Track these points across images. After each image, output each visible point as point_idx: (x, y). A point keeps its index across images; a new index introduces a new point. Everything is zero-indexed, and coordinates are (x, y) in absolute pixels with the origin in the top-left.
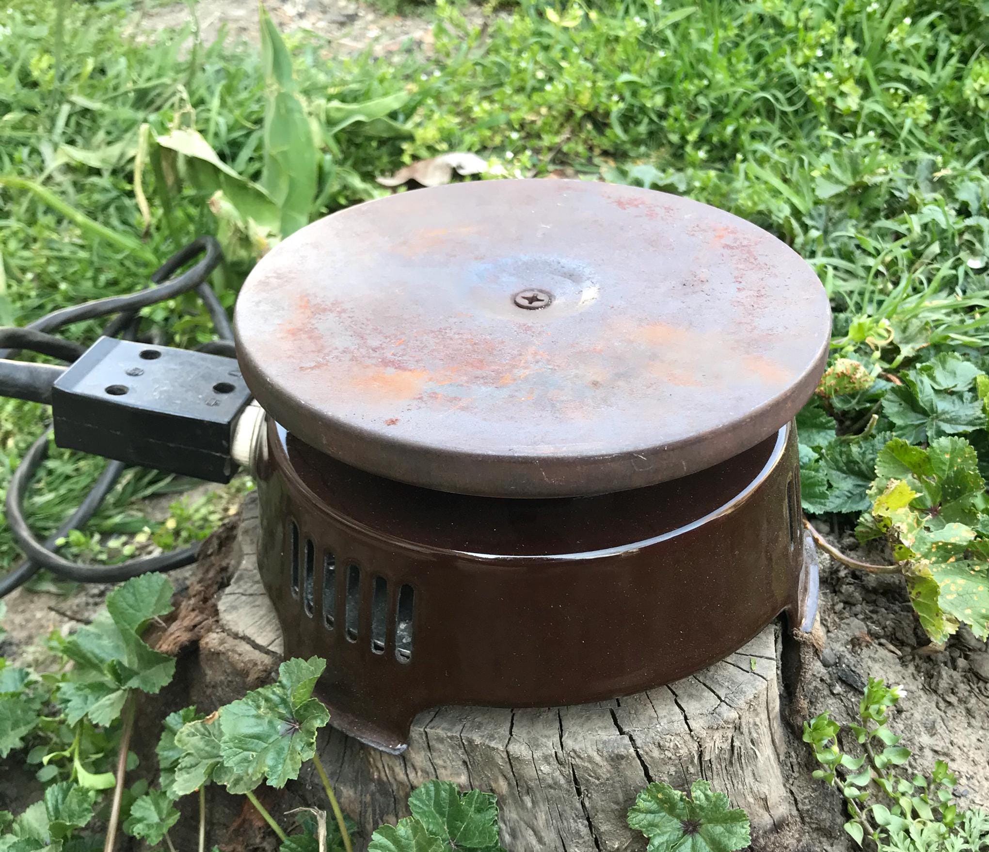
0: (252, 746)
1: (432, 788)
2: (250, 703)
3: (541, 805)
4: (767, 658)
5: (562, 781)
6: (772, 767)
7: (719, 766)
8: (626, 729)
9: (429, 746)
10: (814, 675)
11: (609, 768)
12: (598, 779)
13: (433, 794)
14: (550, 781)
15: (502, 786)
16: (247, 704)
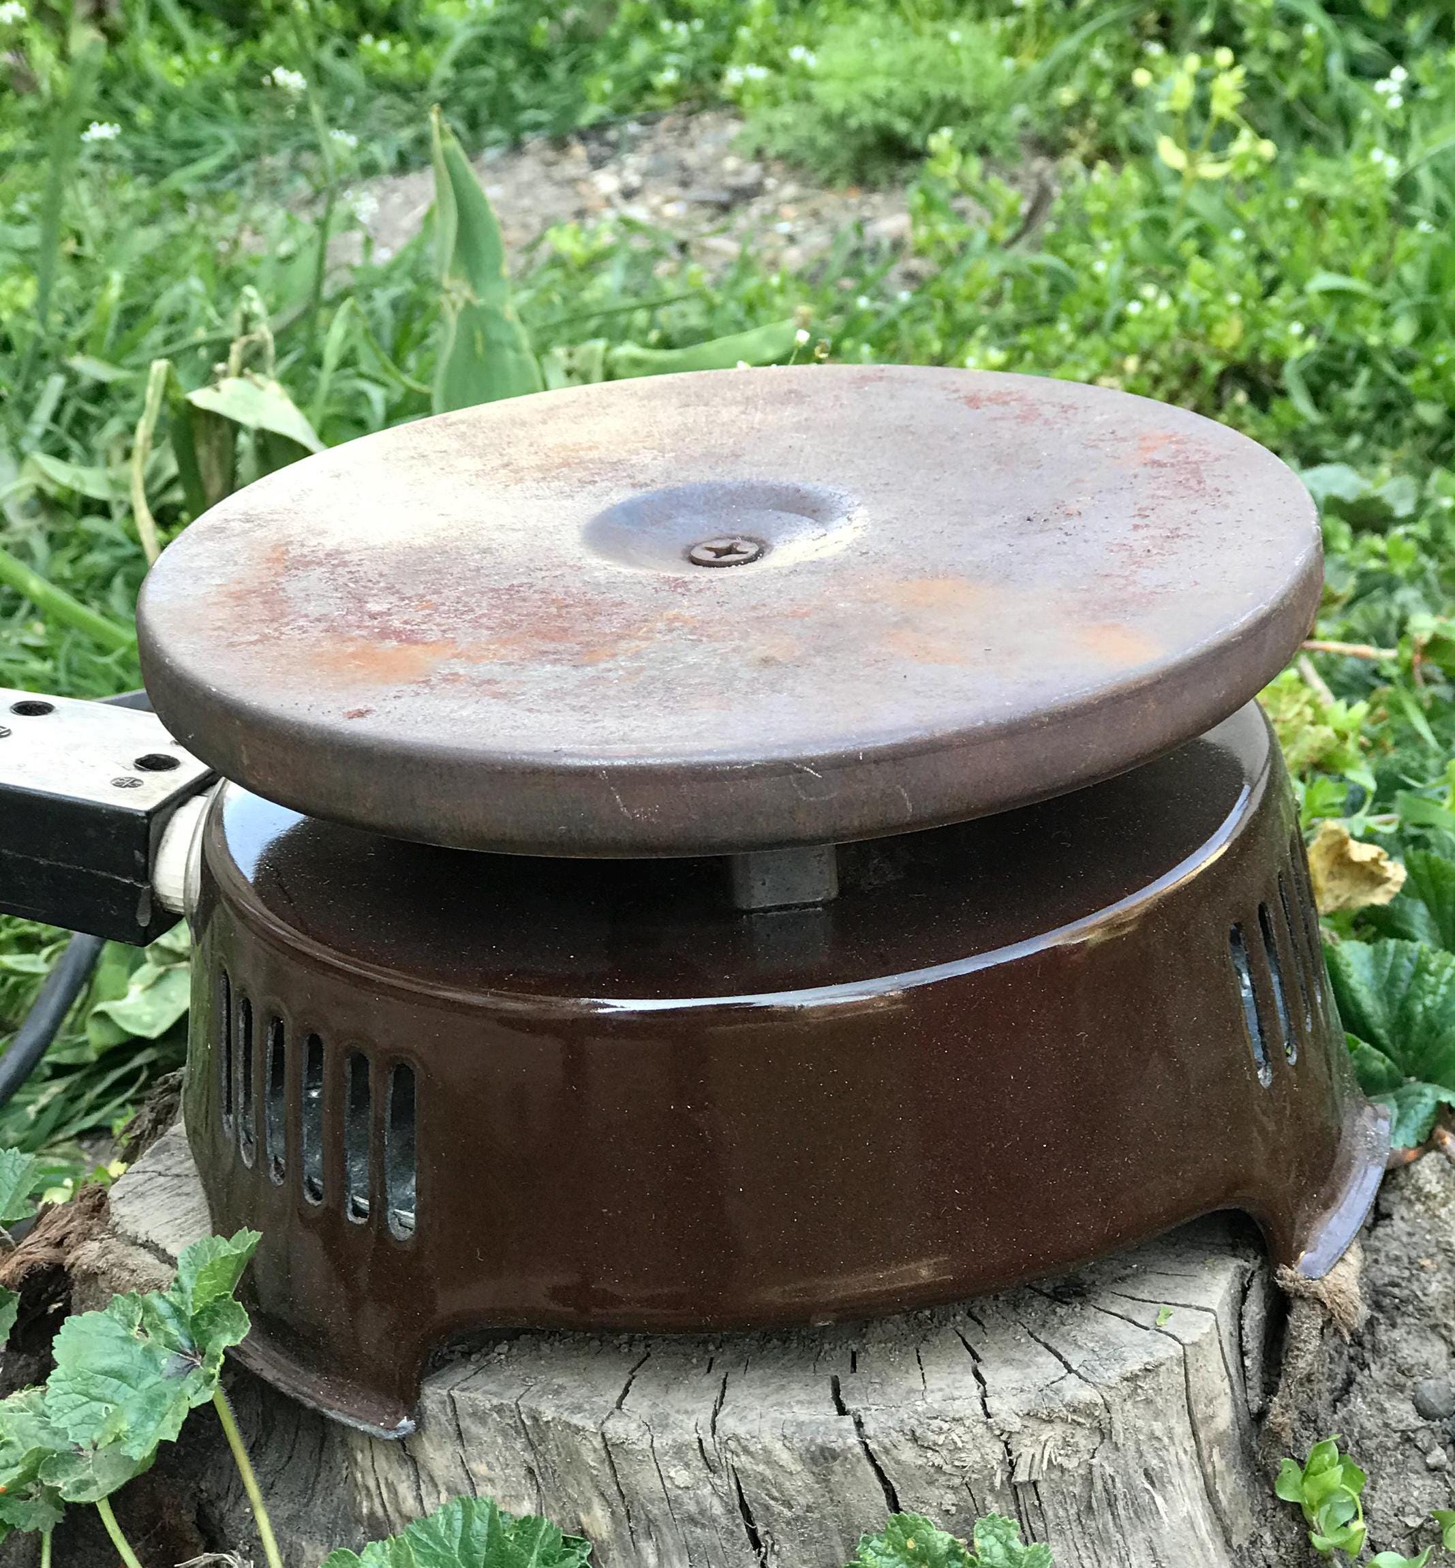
0: (108, 1393)
1: (459, 1515)
2: (117, 1317)
3: (675, 1560)
4: (1198, 1308)
5: (718, 1509)
6: (1202, 1546)
7: (1061, 1513)
8: (850, 1406)
9: (460, 1435)
10: (1386, 1425)
11: (810, 1479)
12: (790, 1507)
13: (458, 1525)
14: (692, 1508)
15: (599, 1521)
16: (112, 1319)
